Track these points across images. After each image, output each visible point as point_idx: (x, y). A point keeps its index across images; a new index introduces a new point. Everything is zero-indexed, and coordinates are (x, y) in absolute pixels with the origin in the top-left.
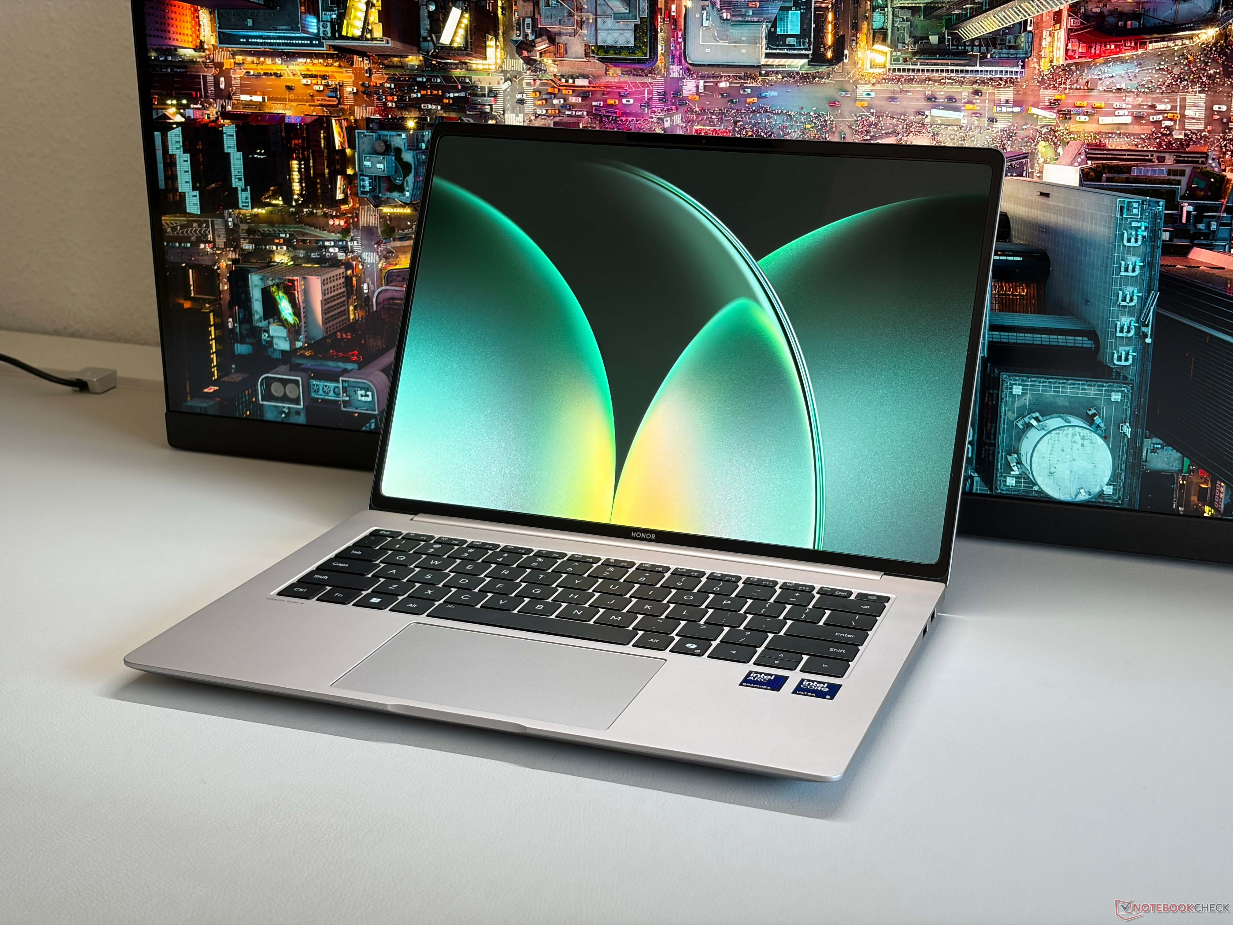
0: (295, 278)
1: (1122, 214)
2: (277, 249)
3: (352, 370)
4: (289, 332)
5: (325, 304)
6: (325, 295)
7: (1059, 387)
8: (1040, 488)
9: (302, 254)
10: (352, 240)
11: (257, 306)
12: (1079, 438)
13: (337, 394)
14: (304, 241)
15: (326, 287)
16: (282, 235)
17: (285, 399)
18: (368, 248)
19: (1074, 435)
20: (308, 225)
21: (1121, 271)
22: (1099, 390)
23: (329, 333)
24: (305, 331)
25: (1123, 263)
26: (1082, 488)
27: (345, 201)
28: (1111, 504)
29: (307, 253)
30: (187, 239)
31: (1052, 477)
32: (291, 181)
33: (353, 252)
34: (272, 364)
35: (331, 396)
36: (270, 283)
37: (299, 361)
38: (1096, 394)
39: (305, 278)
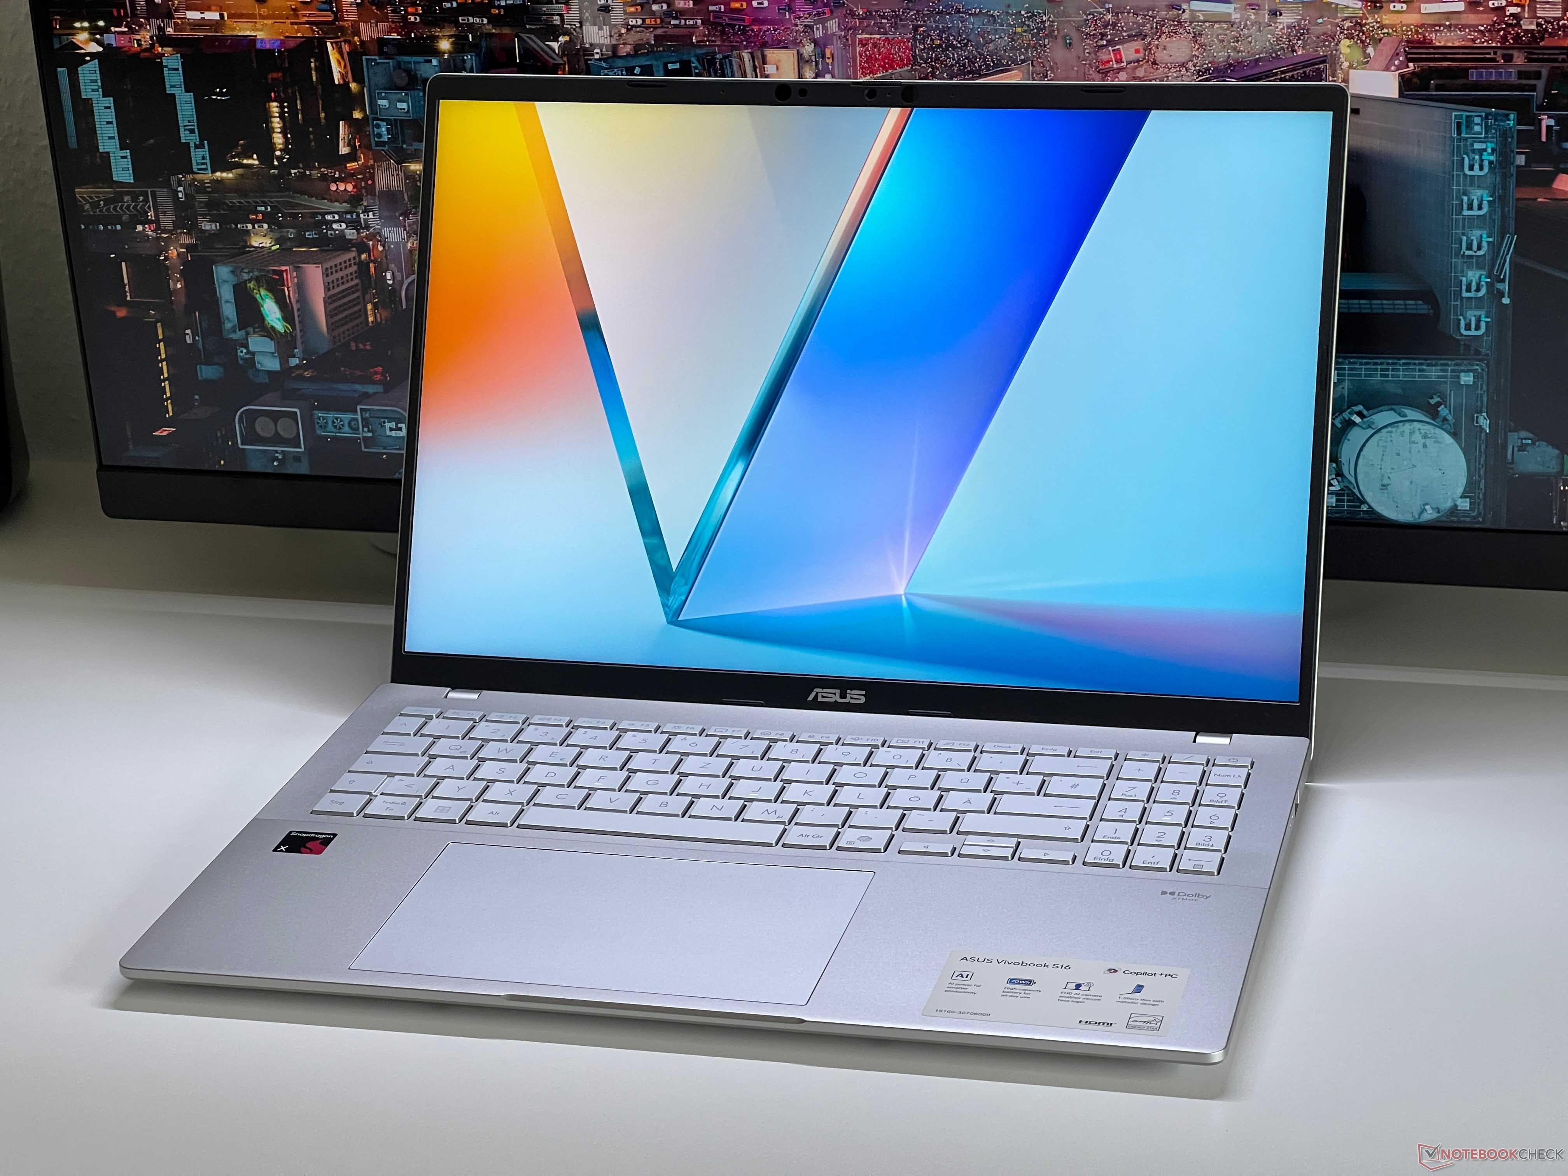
0: (283, 268)
1: (1459, 133)
2: (254, 227)
3: (374, 394)
4: (278, 346)
5: (330, 303)
6: (329, 290)
7: (1387, 370)
8: (1370, 507)
9: (291, 234)
10: (366, 211)
11: (229, 310)
12: (1420, 436)
13: (355, 430)
14: (295, 216)
15: (330, 279)
16: (259, 208)
17: (277, 440)
18: (390, 221)
19: (1412, 433)
20: (298, 193)
21: (1462, 209)
22: (1443, 371)
23: (338, 344)
24: (302, 342)
25: (1465, 198)
26: (1427, 504)
27: (352, 157)
28: (1468, 522)
29: (299, 233)
30: (118, 220)
31: (1385, 491)
32: (270, 131)
33: (367, 227)
34: (256, 392)
35: (346, 433)
36: (246, 276)
37: (295, 385)
38: (1439, 377)
39: (299, 267)
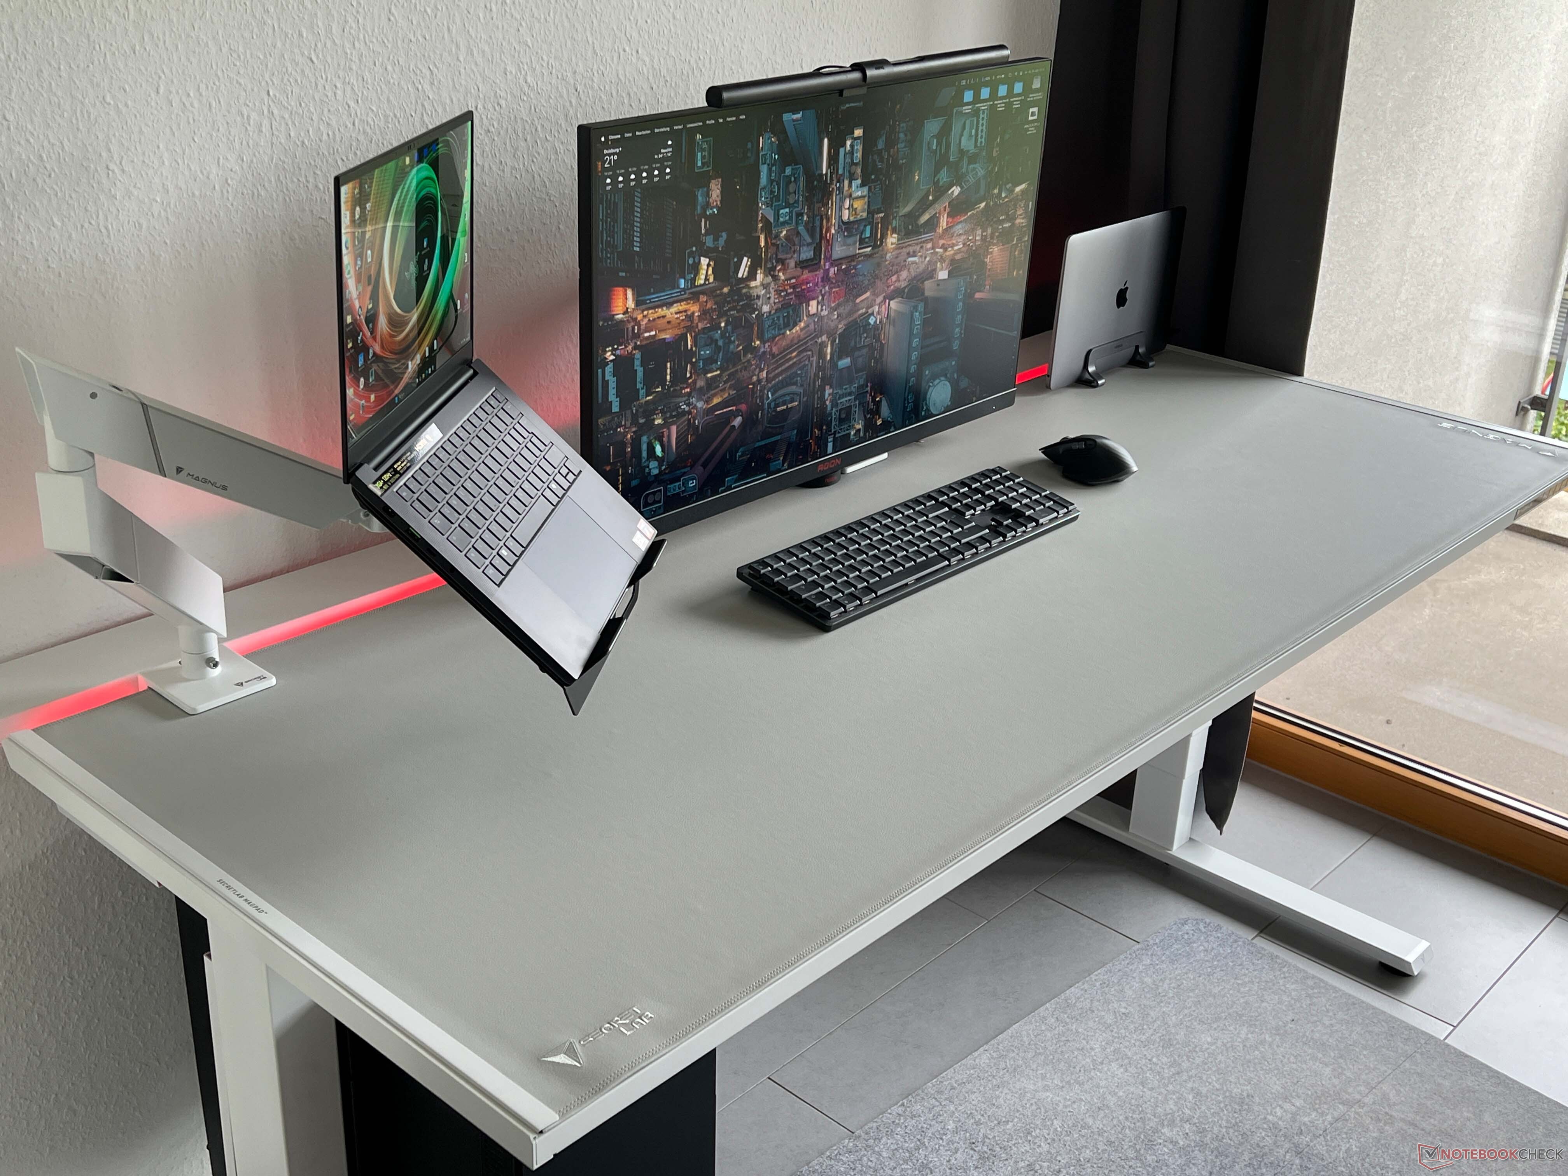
0: (664, 430)
2: (657, 416)
3: (687, 471)
4: (659, 463)
5: (677, 439)
6: (678, 434)
7: (938, 366)
9: (668, 415)
10: (692, 398)
11: (644, 454)
13: (679, 488)
14: (670, 407)
15: (679, 429)
16: (659, 408)
17: (655, 502)
18: (700, 399)
19: (941, 385)
20: (672, 397)
21: (957, 309)
22: (949, 362)
23: (678, 455)
24: (667, 459)
25: (958, 306)
27: (690, 377)
29: (671, 414)
30: (612, 428)
32: (666, 375)
33: (692, 404)
34: (649, 485)
35: (677, 491)
36: (651, 438)
37: (662, 478)
38: (948, 365)
39: (669, 428)
